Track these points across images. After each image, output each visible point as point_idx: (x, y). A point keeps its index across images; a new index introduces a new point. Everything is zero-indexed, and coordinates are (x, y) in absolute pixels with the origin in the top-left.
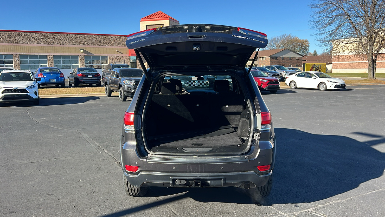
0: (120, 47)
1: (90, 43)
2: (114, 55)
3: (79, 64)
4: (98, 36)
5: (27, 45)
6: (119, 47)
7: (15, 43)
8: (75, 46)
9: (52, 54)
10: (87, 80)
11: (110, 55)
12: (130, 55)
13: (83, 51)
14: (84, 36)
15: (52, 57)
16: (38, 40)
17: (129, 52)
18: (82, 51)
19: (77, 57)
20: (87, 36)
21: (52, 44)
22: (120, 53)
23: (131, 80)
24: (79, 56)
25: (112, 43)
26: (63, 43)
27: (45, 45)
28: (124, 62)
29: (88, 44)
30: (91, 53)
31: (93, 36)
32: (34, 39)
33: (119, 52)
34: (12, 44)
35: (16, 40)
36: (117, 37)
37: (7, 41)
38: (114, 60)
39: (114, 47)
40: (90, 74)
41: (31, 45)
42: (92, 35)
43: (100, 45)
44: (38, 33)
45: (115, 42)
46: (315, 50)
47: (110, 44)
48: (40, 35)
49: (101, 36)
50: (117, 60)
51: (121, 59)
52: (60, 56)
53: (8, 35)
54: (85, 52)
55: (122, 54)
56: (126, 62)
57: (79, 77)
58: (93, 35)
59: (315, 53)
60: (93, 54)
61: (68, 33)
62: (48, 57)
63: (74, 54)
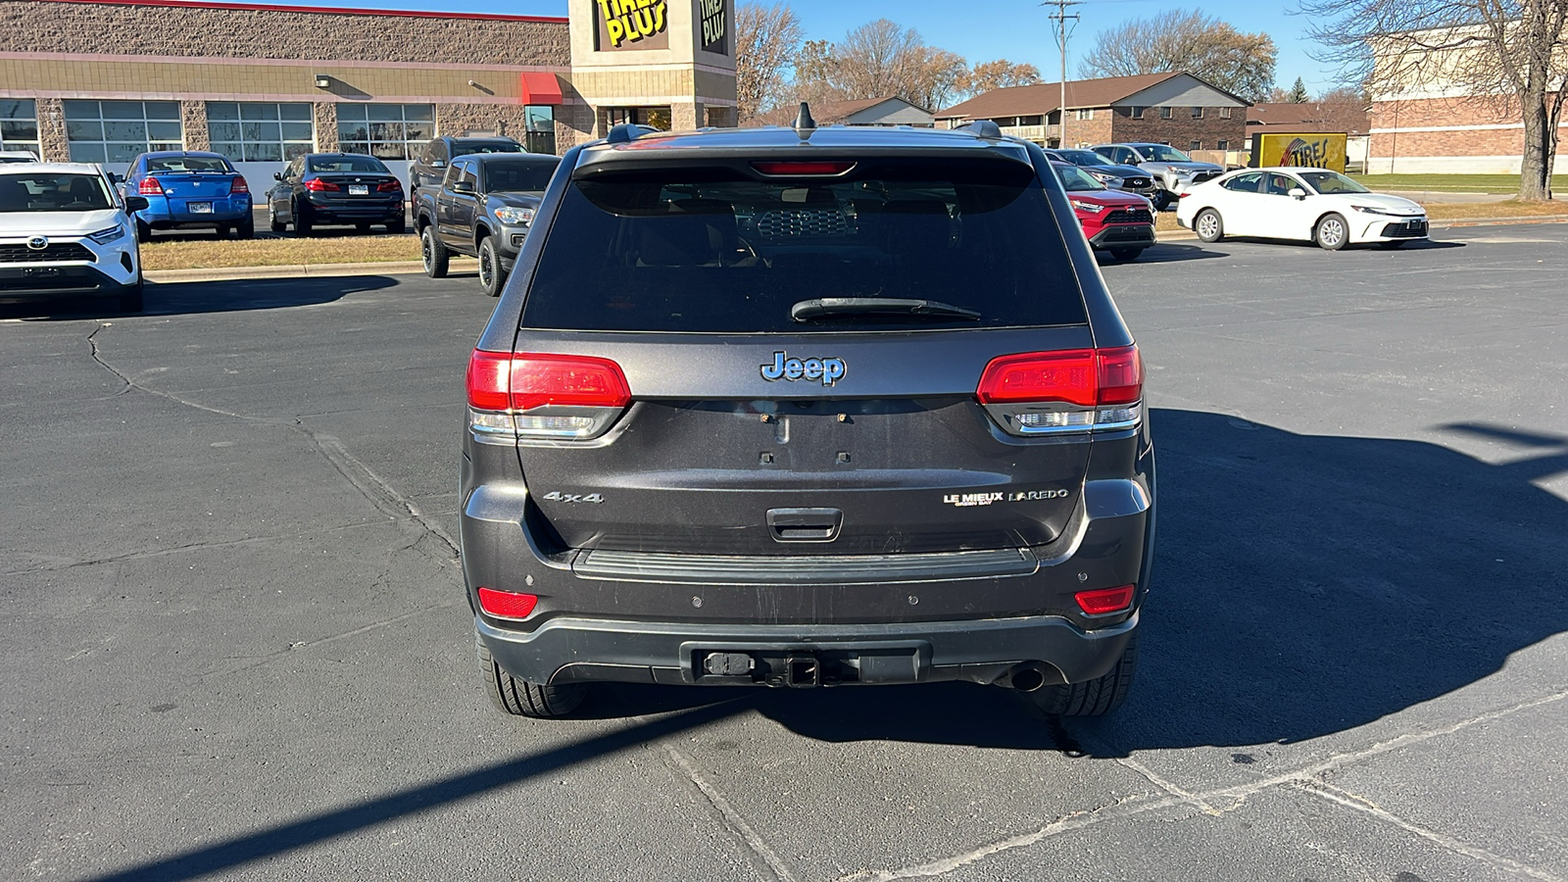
0: (484, 67)
1: (358, 48)
2: (459, 102)
3: (315, 141)
4: (391, 20)
5: (93, 57)
6: (478, 67)
7: (43, 49)
8: (295, 62)
9: (202, 97)
10: (345, 208)
11: (445, 102)
12: (524, 100)
13: (329, 83)
14: (330, 21)
15: (200, 108)
16: (137, 35)
17: (520, 87)
18: (324, 83)
19: (303, 109)
20: (344, 18)
21: (199, 54)
22: (486, 91)
23: (526, 205)
24: (313, 103)
25: (451, 48)
26: (242, 50)
27: (167, 59)
28: (503, 128)
29: (348, 54)
30: (362, 93)
31: (371, 21)
32: (120, 34)
33: (480, 88)
34: (28, 53)
35: (47, 38)
36: (472, 25)
37: (7, 43)
38: (461, 122)
39: (458, 66)
40: (358, 180)
41: (112, 57)
42: (364, 16)
43: (398, 59)
44: (136, 8)
45: (461, 46)
46: (1299, 80)
47: (441, 52)
48: (145, 15)
49: (403, 21)
50: (474, 120)
51: (489, 116)
52: (235, 104)
53: (10, 13)
54: (334, 86)
55: (493, 94)
56: (511, 130)
57: (313, 195)
58: (368, 16)
59: (1299, 92)
60: (370, 97)
61: (262, 8)
62: (184, 110)
63: (293, 98)
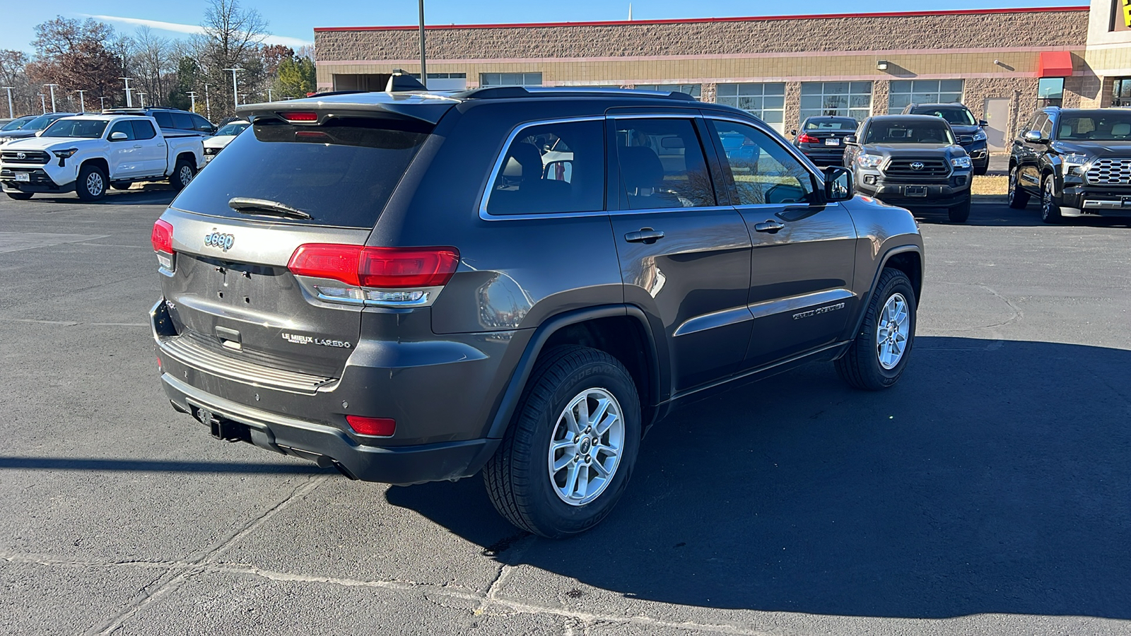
0: (1009, 50)
1: (911, 40)
2: (984, 77)
3: (871, 108)
4: (939, 18)
5: (738, 56)
6: (1004, 49)
7: (711, 52)
8: (865, 53)
9: (799, 79)
11: (972, 78)
12: (1039, 74)
13: (887, 67)
14: (894, 22)
15: (797, 86)
16: (766, 40)
17: (1037, 65)
18: (883, 67)
19: (867, 86)
20: (904, 19)
21: (802, 50)
22: (1008, 68)
23: (879, 154)
24: (873, 81)
25: (984, 36)
26: (831, 46)
27: (782, 55)
28: (1018, 96)
29: (903, 45)
30: (910, 73)
31: (924, 20)
32: (756, 40)
33: (1003, 65)
34: (702, 55)
35: (713, 45)
36: (1003, 17)
37: (691, 49)
38: (983, 92)
39: (987, 50)
40: (833, 135)
41: (749, 55)
42: (919, 16)
43: (941, 47)
44: (768, 22)
45: (992, 34)
47: (975, 40)
48: (772, 26)
49: (948, 18)
50: (994, 90)
51: (1008, 87)
52: (820, 83)
53: (695, 31)
54: (891, 68)
55: (1013, 70)
56: (1025, 98)
57: (802, 145)
58: (923, 16)
60: (915, 75)
61: (848, 16)
62: (787, 88)
63: (860, 78)
